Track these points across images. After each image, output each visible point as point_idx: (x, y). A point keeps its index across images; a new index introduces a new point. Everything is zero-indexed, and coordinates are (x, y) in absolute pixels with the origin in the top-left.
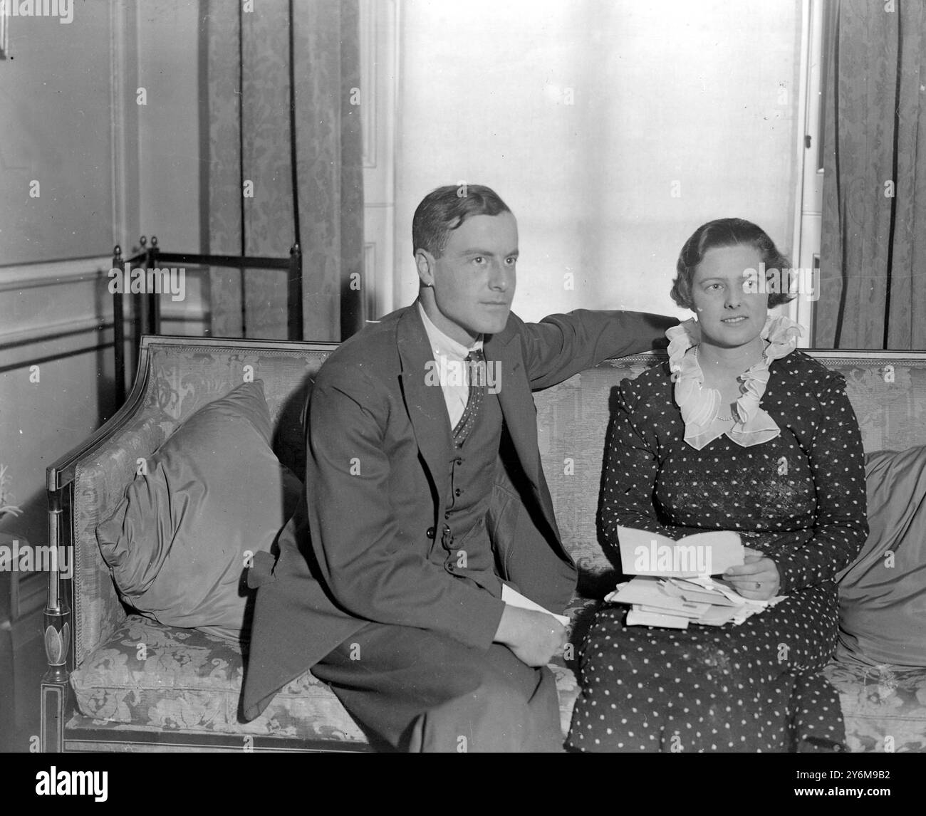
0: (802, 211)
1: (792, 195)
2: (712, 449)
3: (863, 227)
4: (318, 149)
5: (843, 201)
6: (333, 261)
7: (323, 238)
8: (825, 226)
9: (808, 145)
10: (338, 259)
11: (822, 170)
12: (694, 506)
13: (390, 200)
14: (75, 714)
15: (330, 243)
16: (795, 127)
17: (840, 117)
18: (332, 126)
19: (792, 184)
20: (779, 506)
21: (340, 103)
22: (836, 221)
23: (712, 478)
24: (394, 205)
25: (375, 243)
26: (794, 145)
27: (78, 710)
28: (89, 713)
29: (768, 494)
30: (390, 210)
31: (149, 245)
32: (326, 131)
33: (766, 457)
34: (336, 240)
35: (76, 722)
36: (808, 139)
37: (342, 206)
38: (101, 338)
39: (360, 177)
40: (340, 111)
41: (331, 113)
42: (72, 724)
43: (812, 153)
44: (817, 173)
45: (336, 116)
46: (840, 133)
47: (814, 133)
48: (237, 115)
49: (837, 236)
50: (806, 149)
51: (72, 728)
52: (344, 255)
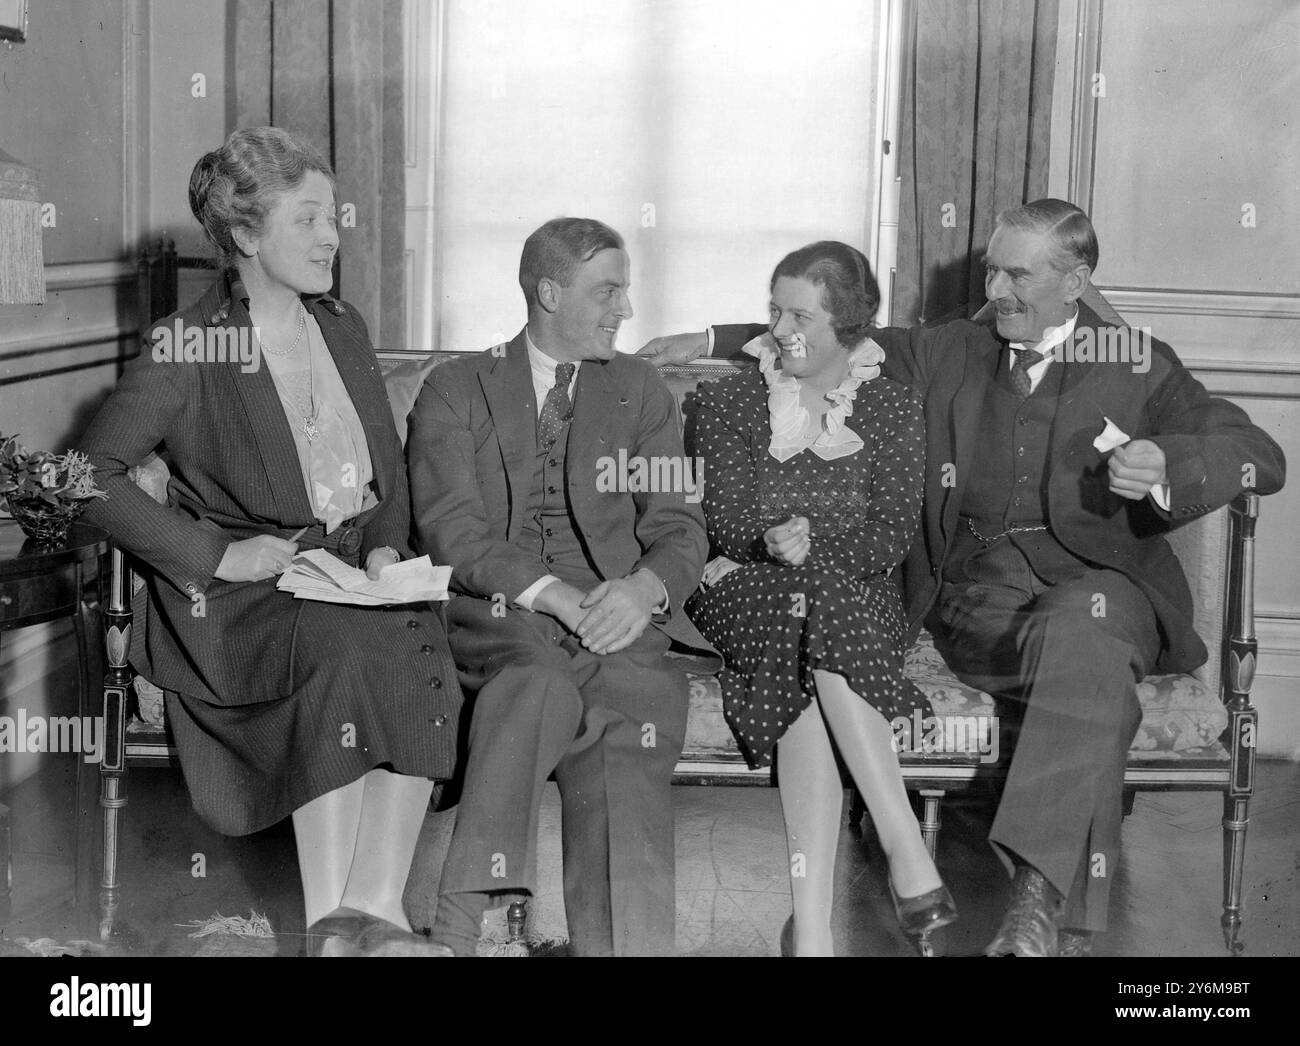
0: (879, 222)
1: (869, 205)
2: (794, 463)
3: (940, 239)
4: (359, 146)
5: (920, 210)
6: (374, 268)
7: (363, 243)
8: (902, 237)
9: (887, 151)
10: (378, 266)
11: (899, 178)
12: (772, 517)
13: (431, 203)
14: (135, 719)
15: (371, 248)
16: (872, 131)
17: (918, 122)
18: (374, 120)
19: (869, 192)
20: (857, 515)
21: (382, 95)
22: (913, 232)
23: (811, 489)
24: (435, 209)
25: (413, 251)
26: (872, 151)
27: (138, 716)
28: (152, 720)
29: (849, 503)
30: (430, 214)
31: (165, 249)
32: (367, 126)
33: (848, 469)
34: (377, 245)
35: (136, 727)
36: (886, 144)
37: (383, 208)
38: (121, 348)
39: (402, 177)
40: (382, 105)
41: (373, 106)
42: (133, 728)
43: (890, 160)
44: (895, 181)
45: (378, 110)
46: (917, 139)
47: (892, 137)
48: (267, 106)
49: (913, 248)
50: (884, 155)
51: (134, 732)
52: (385, 263)
